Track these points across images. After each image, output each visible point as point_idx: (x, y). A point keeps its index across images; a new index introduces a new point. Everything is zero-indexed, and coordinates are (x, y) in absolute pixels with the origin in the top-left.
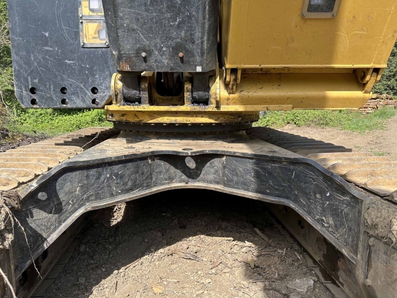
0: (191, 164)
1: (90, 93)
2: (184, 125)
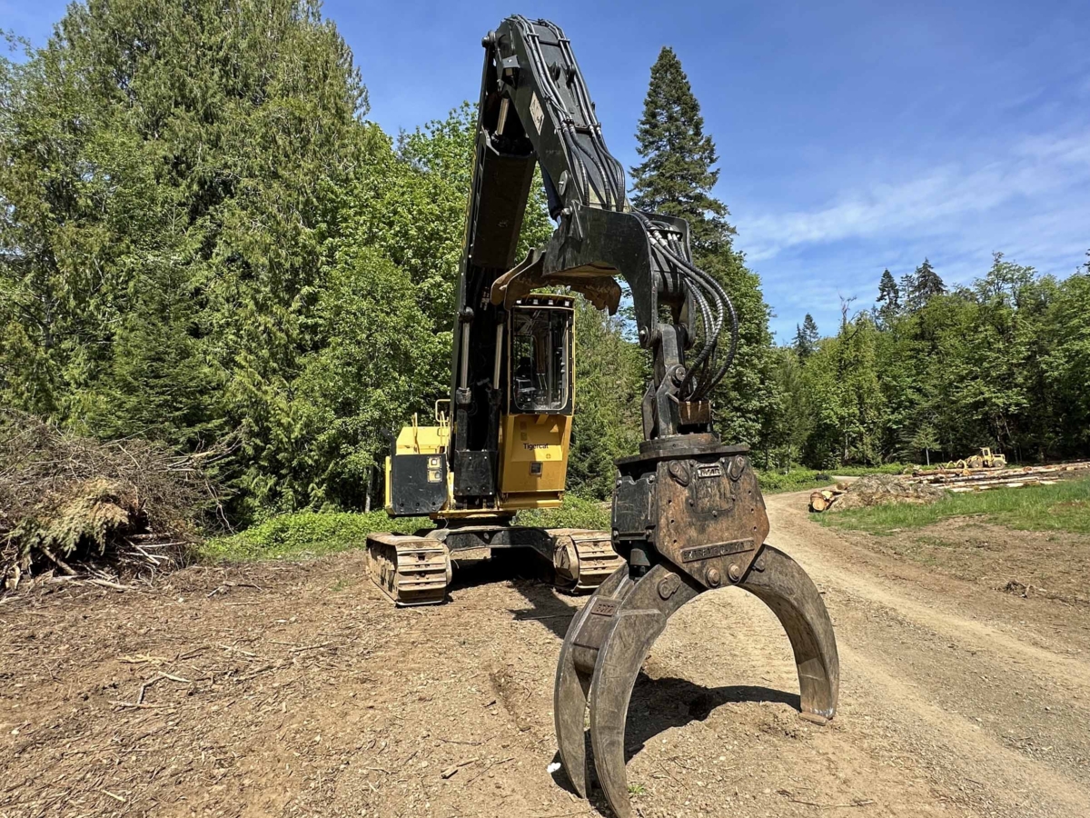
0: (487, 537)
1: (431, 505)
2: (482, 518)
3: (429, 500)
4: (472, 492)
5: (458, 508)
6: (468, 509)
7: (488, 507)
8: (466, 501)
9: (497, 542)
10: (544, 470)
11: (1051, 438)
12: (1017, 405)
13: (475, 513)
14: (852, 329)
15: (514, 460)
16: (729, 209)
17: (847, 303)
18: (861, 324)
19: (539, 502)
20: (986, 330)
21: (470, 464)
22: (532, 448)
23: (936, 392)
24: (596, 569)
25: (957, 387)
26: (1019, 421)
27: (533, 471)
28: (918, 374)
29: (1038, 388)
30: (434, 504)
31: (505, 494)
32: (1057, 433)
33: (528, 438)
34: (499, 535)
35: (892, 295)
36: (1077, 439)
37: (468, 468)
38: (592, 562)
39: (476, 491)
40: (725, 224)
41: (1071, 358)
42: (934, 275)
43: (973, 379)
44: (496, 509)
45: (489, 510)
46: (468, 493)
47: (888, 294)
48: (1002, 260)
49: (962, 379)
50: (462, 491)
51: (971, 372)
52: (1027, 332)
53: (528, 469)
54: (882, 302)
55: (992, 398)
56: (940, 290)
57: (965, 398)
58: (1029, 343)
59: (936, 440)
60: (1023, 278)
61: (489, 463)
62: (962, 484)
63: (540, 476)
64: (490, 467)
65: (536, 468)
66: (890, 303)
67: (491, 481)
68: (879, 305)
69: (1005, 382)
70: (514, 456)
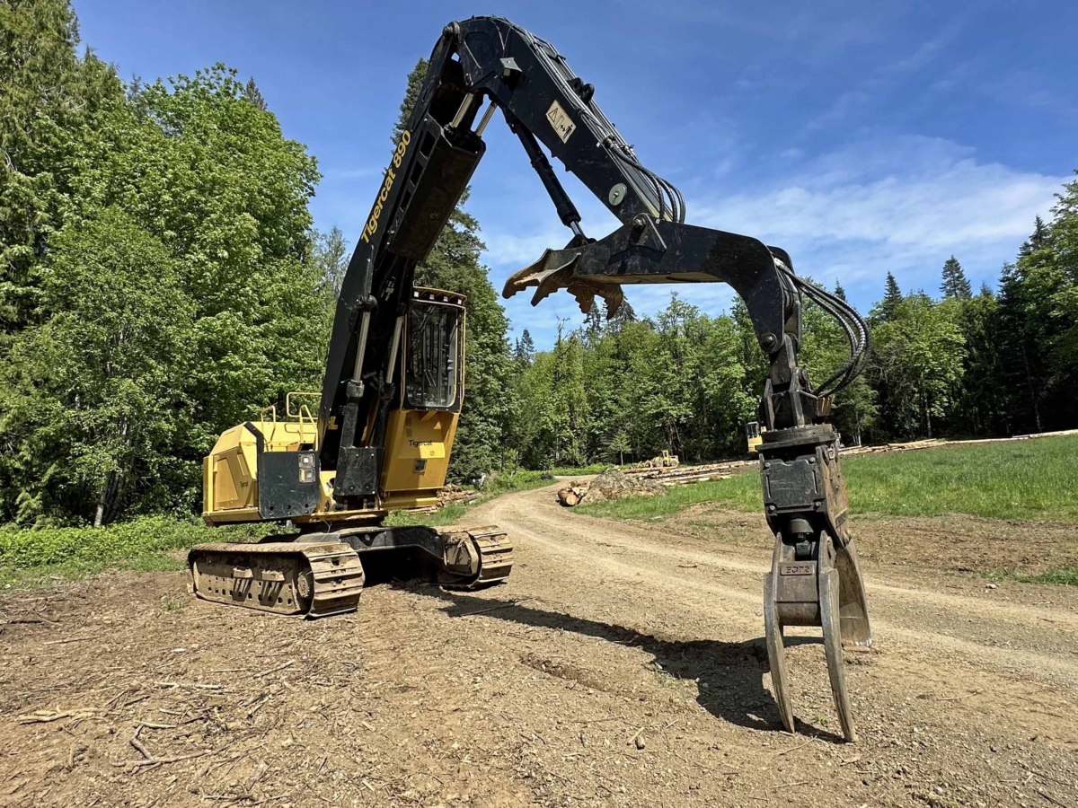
0: (368, 539)
1: (304, 508)
2: (363, 519)
3: (301, 501)
4: (354, 491)
5: (338, 509)
6: (348, 510)
7: (368, 507)
8: (346, 501)
9: (379, 543)
10: (428, 466)
11: (707, 443)
12: (685, 416)
13: (355, 514)
14: (565, 345)
15: (400, 457)
16: (480, 225)
17: (562, 323)
18: (573, 341)
19: (418, 500)
20: (666, 354)
21: (356, 462)
22: (417, 445)
23: (629, 403)
24: (495, 562)
25: (644, 400)
26: (686, 429)
27: (417, 468)
28: (616, 388)
29: (700, 403)
30: (307, 506)
31: (387, 493)
32: (710, 439)
33: (413, 434)
34: (381, 535)
35: (595, 319)
36: (723, 444)
37: (354, 465)
38: (492, 556)
39: (359, 491)
40: (476, 237)
41: (722, 380)
42: (628, 305)
43: (656, 394)
44: (376, 509)
45: (370, 510)
46: (350, 493)
47: (593, 318)
48: (677, 298)
49: (648, 393)
50: (345, 492)
51: (654, 389)
52: (693, 356)
53: (412, 467)
54: (588, 324)
55: (668, 410)
56: (632, 319)
57: (650, 409)
58: (694, 367)
59: (628, 444)
60: (691, 315)
61: (375, 461)
62: (668, 479)
63: (423, 473)
64: (375, 465)
65: (420, 464)
66: (594, 325)
67: (375, 480)
68: (585, 327)
69: (677, 398)
70: (400, 454)
